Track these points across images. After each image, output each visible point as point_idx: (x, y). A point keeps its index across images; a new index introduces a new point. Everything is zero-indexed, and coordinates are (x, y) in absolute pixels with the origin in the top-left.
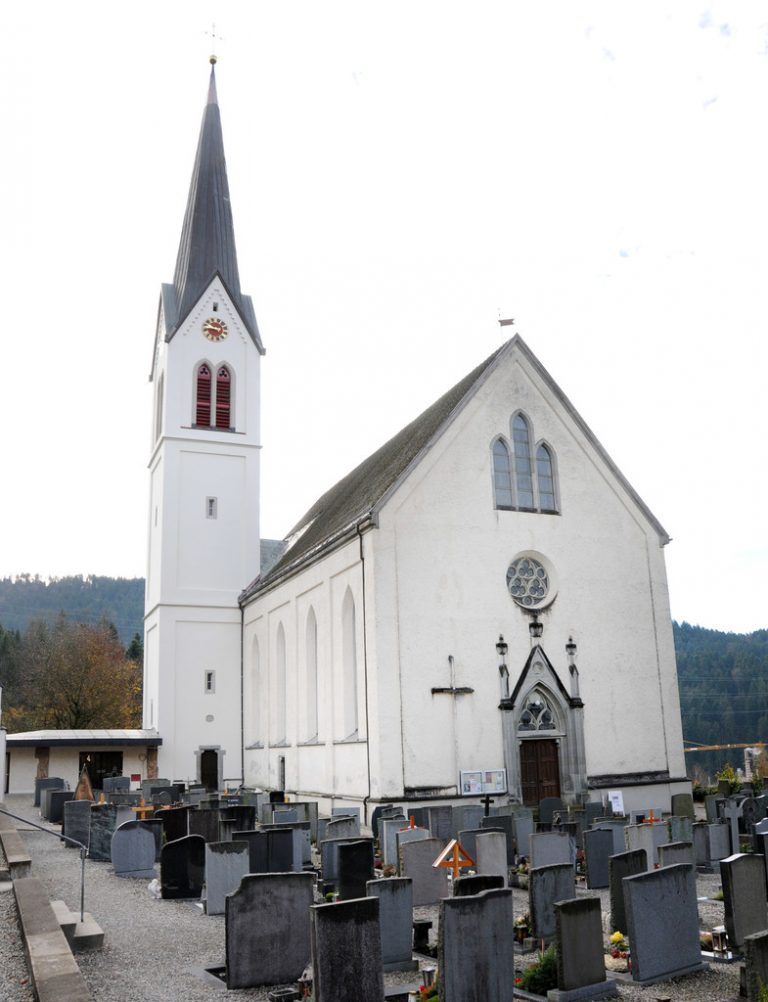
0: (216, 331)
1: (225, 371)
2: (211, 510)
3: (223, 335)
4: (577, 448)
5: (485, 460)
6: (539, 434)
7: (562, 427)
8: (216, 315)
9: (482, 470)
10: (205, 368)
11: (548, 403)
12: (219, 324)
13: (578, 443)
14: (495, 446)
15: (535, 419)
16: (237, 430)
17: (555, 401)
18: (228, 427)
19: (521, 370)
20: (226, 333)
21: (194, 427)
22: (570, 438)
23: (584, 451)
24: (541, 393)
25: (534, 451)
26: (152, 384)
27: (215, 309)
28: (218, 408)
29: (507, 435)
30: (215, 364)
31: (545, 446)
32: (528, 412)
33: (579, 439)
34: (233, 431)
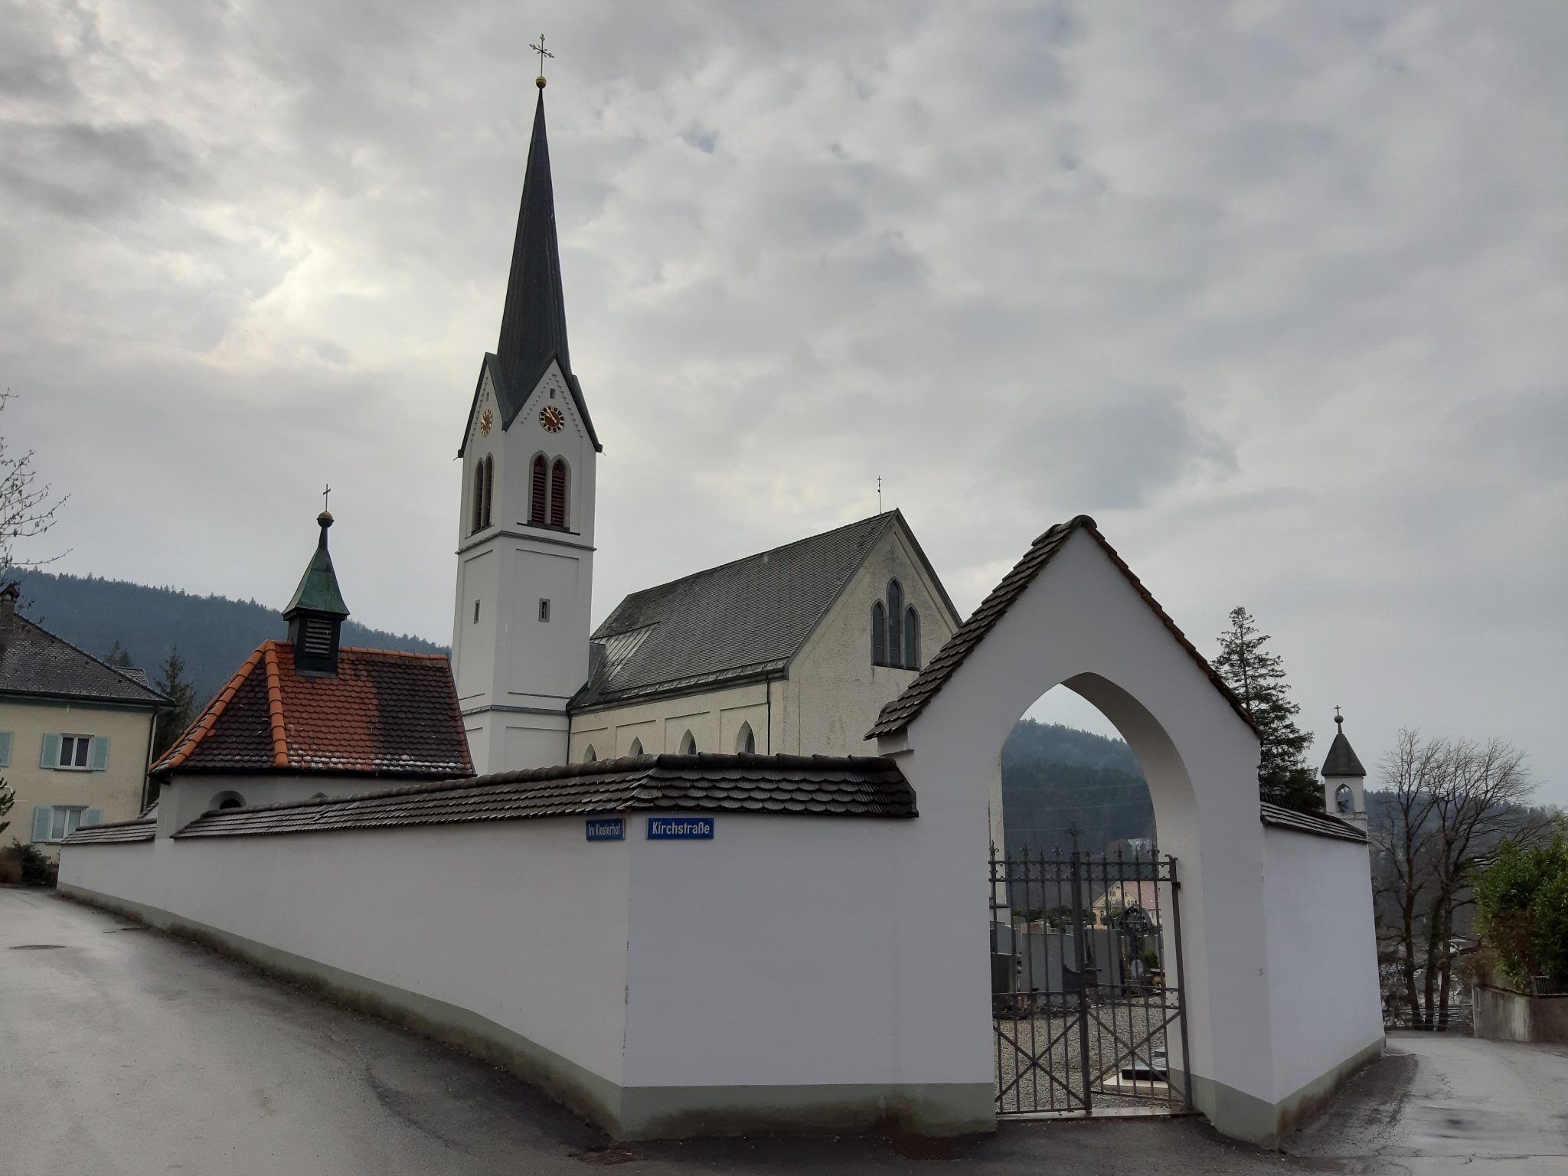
0: (552, 421)
1: (560, 466)
2: (543, 613)
3: (560, 426)
4: (936, 612)
5: (867, 621)
6: (908, 599)
7: (926, 593)
8: (553, 403)
9: (864, 630)
10: (540, 462)
11: (917, 572)
12: (557, 414)
13: (938, 609)
14: (875, 609)
15: (906, 587)
16: (571, 531)
17: (922, 570)
18: (561, 526)
19: (898, 541)
20: (562, 424)
21: (530, 524)
22: (931, 603)
23: (942, 616)
24: (912, 562)
25: (904, 613)
26: (461, 460)
27: (552, 396)
28: (552, 505)
29: (885, 601)
30: (551, 456)
31: (912, 611)
32: (900, 579)
33: (939, 605)
34: (567, 530)
